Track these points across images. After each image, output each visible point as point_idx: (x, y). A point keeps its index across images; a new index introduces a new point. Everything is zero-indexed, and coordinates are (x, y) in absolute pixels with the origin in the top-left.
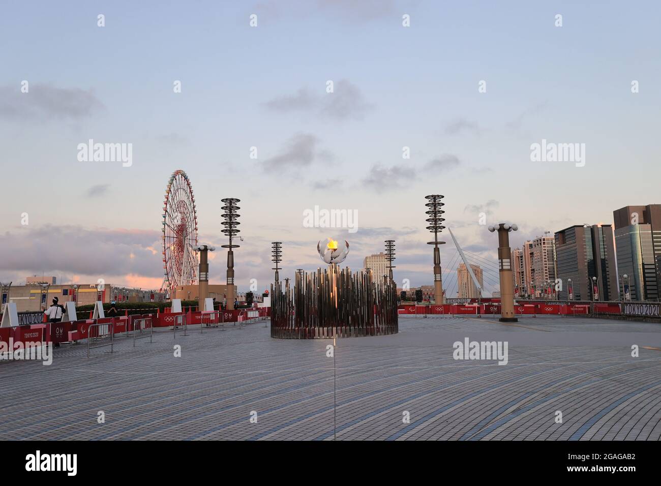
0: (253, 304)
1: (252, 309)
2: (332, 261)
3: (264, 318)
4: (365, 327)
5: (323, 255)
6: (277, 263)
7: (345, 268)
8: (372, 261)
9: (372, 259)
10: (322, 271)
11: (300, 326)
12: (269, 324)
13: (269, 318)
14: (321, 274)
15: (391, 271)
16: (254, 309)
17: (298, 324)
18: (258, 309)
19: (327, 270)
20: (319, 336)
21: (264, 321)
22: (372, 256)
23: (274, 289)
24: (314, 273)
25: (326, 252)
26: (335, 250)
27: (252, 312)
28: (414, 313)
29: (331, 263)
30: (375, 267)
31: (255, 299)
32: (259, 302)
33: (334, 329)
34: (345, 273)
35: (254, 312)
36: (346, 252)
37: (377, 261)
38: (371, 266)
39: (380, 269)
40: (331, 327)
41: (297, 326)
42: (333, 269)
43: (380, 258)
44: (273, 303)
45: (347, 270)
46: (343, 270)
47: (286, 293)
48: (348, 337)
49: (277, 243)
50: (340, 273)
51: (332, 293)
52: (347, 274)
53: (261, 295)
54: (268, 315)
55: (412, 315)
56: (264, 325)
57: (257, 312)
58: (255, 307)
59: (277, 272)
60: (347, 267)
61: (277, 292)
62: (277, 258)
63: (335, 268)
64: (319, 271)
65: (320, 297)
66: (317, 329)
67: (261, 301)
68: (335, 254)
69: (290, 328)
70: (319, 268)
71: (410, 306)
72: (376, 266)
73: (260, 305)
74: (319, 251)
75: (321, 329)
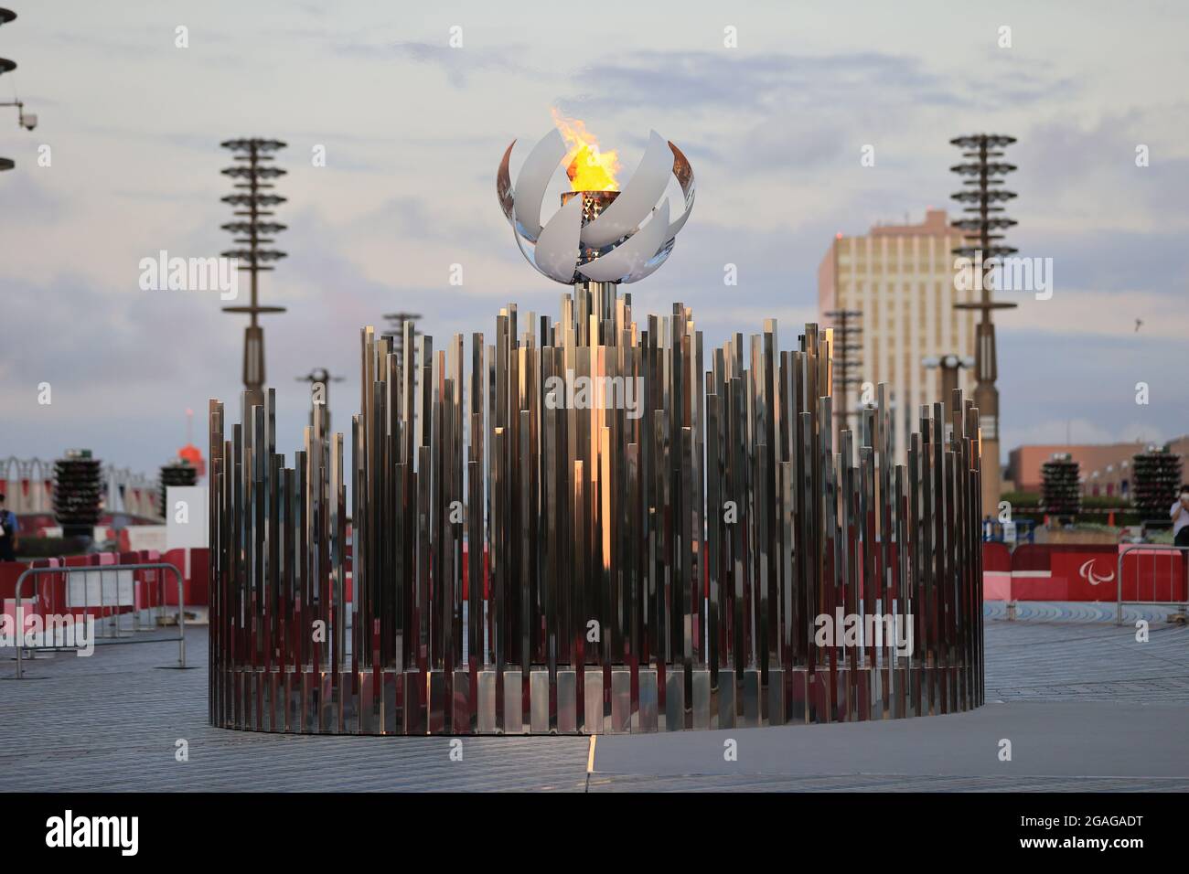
0: (100, 534)
1: (96, 560)
2: (583, 269)
3: (169, 614)
4: (776, 669)
5: (531, 231)
6: (254, 270)
7: (665, 314)
8: (877, 268)
9: (877, 250)
10: (527, 329)
11: (388, 658)
12: (199, 652)
13: (202, 617)
14: (516, 345)
15: (986, 329)
16: (107, 558)
17: (374, 647)
18: (127, 558)
19: (553, 324)
20: (500, 723)
21: (171, 634)
22: (877, 233)
23: (228, 436)
24: (477, 339)
25: (548, 211)
26: (607, 199)
27: (94, 577)
28: (1106, 594)
29: (578, 278)
30: (891, 305)
31: (111, 503)
32: (138, 521)
33: (594, 676)
34: (665, 342)
35: (109, 576)
36: (675, 216)
37: (908, 268)
38: (867, 296)
39: (923, 320)
40: (572, 670)
41: (369, 662)
42: (594, 320)
43: (924, 248)
44: (224, 521)
45: (678, 322)
46: (653, 320)
47: (302, 457)
48: (672, 726)
49: (254, 146)
50: (636, 340)
51: (579, 464)
52: (677, 345)
53: (153, 477)
54: (195, 598)
55: (1096, 609)
56: (168, 654)
57: (126, 577)
58: (112, 548)
59: (254, 334)
60: (677, 307)
61: (249, 453)
62: (254, 241)
63: (607, 313)
64: (507, 326)
65: (509, 492)
66: (486, 676)
67: (150, 512)
68: (606, 224)
69: (325, 672)
70: (504, 312)
71: (1084, 551)
72: (899, 296)
73: (140, 539)
74: (508, 203)
75: (513, 677)
